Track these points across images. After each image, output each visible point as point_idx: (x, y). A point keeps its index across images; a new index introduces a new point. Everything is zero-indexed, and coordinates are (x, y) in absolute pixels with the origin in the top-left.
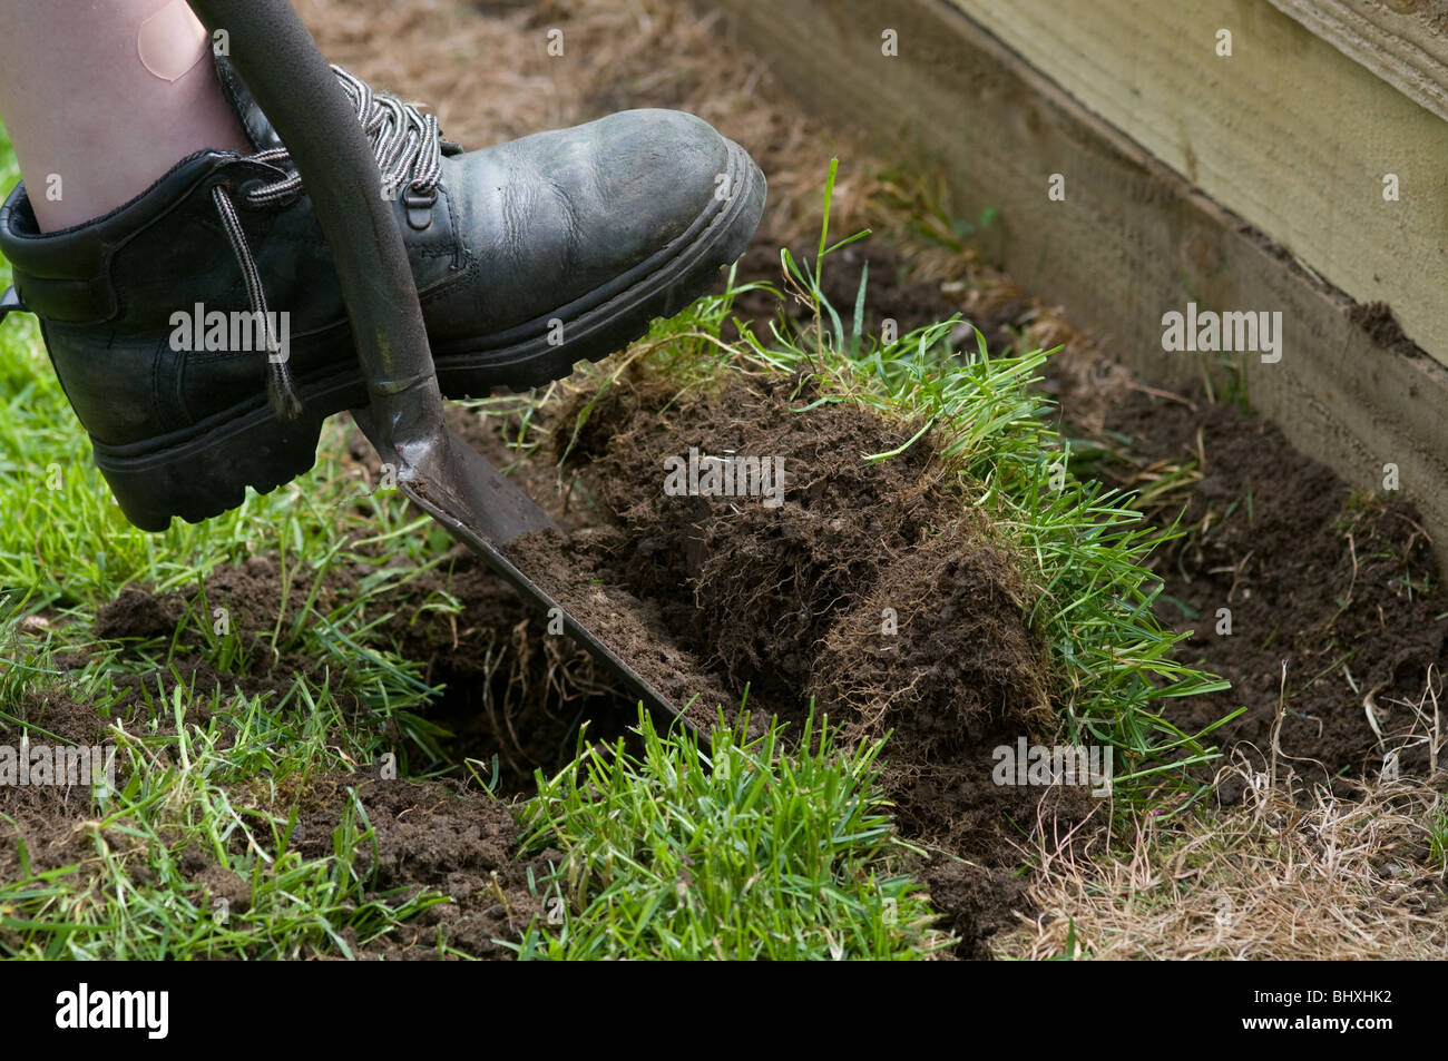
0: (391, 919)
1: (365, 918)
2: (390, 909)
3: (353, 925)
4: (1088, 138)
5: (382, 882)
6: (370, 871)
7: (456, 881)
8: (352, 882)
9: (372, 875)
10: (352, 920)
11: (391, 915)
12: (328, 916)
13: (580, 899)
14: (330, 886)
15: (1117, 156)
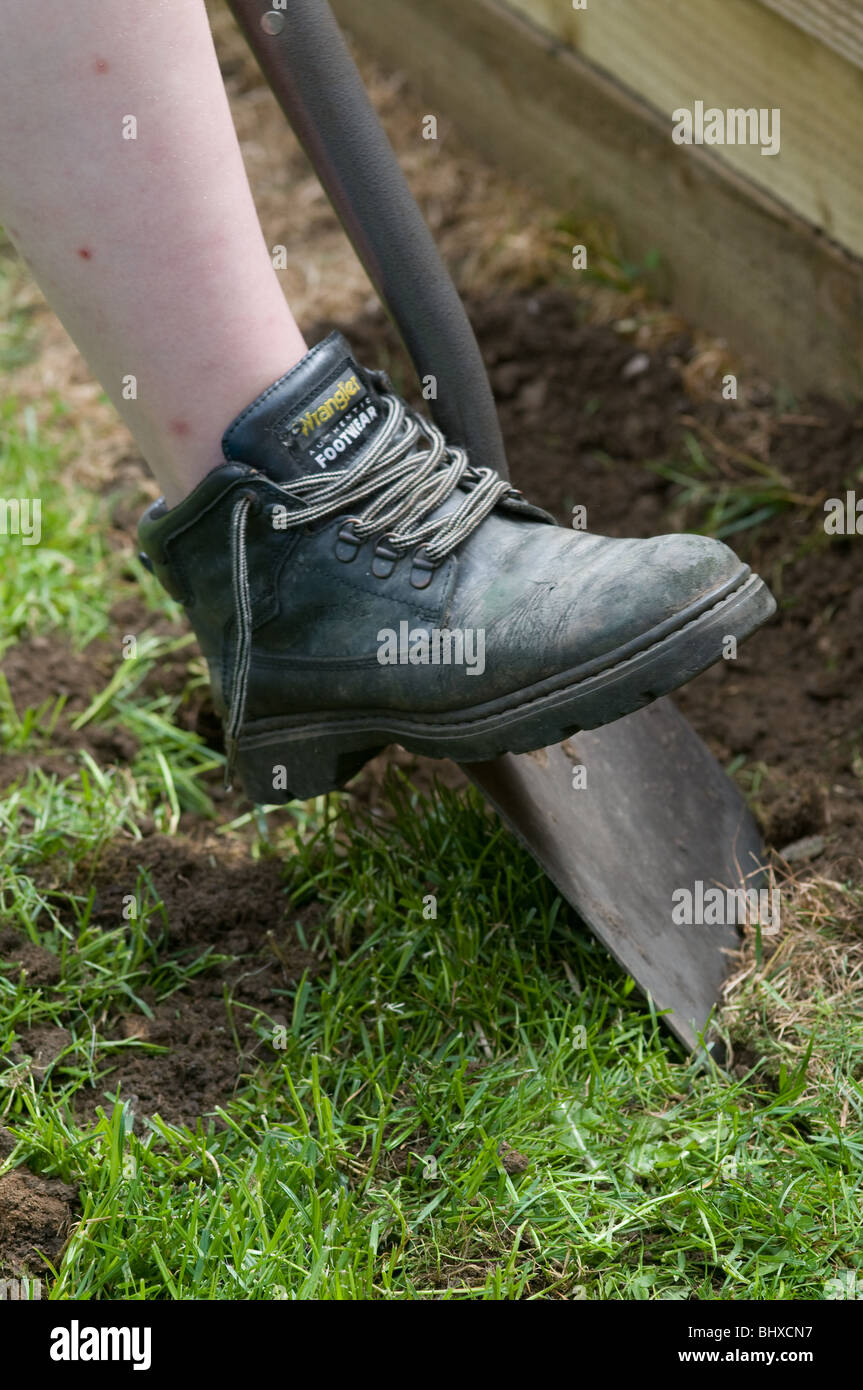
0: (184, 977)
1: (161, 977)
2: (182, 969)
3: (151, 984)
4: (733, 194)
5: (172, 945)
6: (161, 937)
7: (235, 938)
8: (146, 948)
9: (163, 941)
10: (149, 980)
11: (182, 973)
12: (128, 981)
13: (345, 945)
14: (128, 955)
15: (761, 211)
